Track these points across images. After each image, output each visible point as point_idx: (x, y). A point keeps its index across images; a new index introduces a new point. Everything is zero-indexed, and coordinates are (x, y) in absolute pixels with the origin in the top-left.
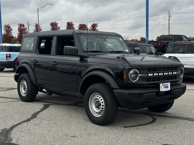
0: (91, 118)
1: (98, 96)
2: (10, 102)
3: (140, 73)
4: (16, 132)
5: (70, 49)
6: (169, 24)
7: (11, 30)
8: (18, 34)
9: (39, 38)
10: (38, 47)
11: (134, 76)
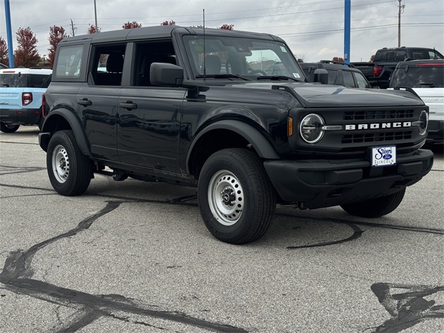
0: (212, 227)
1: (229, 179)
2: (31, 197)
3: (326, 124)
4: (42, 258)
5: (165, 70)
6: (399, 24)
7: (35, 41)
8: (51, 50)
9: (94, 47)
10: (91, 69)
11: (311, 131)
